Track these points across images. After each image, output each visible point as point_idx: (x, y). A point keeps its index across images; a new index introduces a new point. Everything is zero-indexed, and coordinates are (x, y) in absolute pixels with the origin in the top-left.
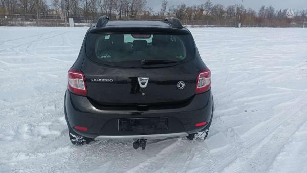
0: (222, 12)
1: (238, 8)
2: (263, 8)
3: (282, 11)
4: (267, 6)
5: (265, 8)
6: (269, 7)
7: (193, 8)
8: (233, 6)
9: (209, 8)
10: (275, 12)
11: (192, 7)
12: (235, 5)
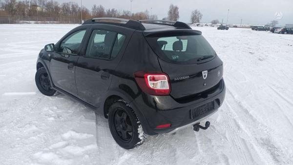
0: (57, 8)
1: (73, 6)
2: (95, 7)
3: (110, 10)
4: (98, 6)
5: (97, 7)
6: (99, 7)
7: (25, 4)
8: (67, 4)
9: (44, 4)
10: (105, 11)
11: (24, 2)
12: (70, 2)
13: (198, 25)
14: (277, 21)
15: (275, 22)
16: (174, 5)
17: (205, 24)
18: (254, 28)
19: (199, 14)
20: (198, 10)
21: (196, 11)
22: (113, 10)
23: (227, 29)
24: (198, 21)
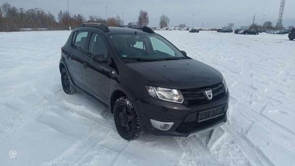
13: (167, 29)
14: (233, 24)
15: (231, 25)
16: (144, 11)
17: (173, 28)
18: (219, 31)
19: (167, 18)
20: (165, 16)
21: (163, 16)
22: (79, 16)
23: (198, 32)
24: (166, 26)
